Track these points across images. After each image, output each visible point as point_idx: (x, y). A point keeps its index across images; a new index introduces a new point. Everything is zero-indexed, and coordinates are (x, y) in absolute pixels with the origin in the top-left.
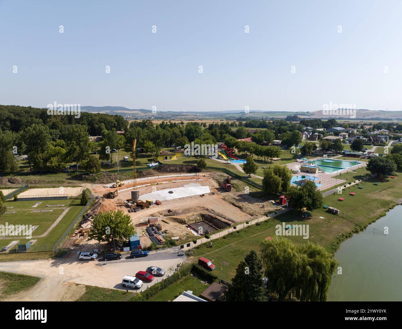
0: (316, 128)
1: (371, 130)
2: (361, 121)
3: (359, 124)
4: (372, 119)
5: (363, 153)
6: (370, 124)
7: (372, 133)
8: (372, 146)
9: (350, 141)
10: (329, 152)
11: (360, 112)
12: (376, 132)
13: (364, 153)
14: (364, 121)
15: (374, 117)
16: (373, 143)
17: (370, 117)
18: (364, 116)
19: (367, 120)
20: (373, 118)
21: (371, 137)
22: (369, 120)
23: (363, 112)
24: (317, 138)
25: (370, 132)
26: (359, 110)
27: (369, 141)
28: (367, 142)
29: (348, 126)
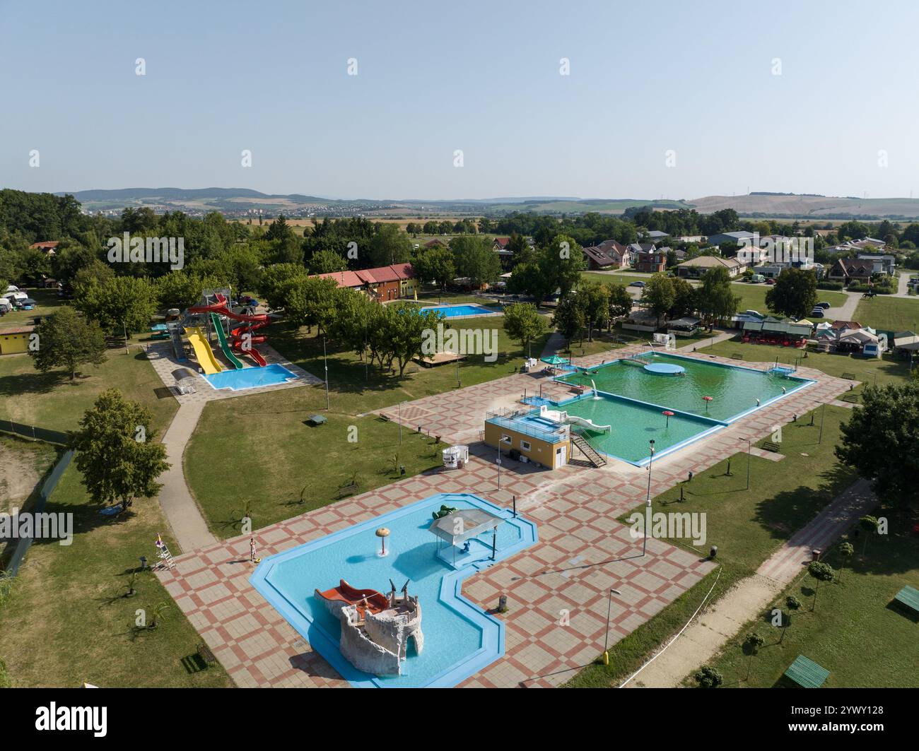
0: (680, 235)
1: (836, 240)
2: (806, 220)
3: (800, 225)
4: (831, 217)
5: (816, 324)
6: (828, 227)
7: (838, 248)
8: (844, 291)
9: (771, 275)
10: (681, 322)
11: (803, 200)
12: (850, 246)
13: (819, 326)
14: (811, 220)
15: (836, 211)
16: (848, 281)
17: (827, 212)
18: (812, 211)
19: (818, 219)
20: (834, 215)
21: (840, 261)
22: (823, 218)
23: (809, 201)
24: (664, 263)
25: (833, 244)
26: (801, 195)
27: (832, 275)
28: (826, 278)
29: (769, 228)
